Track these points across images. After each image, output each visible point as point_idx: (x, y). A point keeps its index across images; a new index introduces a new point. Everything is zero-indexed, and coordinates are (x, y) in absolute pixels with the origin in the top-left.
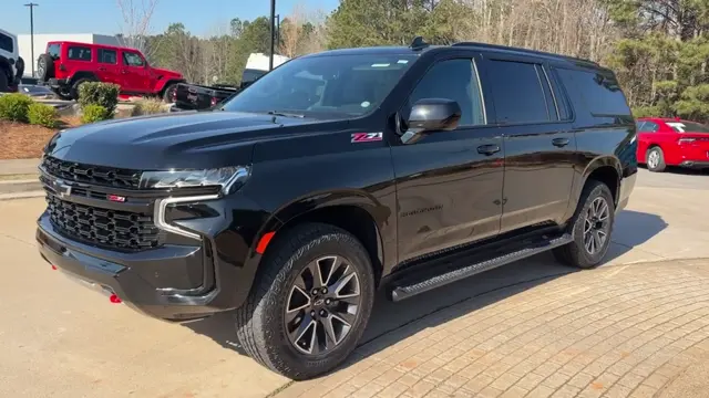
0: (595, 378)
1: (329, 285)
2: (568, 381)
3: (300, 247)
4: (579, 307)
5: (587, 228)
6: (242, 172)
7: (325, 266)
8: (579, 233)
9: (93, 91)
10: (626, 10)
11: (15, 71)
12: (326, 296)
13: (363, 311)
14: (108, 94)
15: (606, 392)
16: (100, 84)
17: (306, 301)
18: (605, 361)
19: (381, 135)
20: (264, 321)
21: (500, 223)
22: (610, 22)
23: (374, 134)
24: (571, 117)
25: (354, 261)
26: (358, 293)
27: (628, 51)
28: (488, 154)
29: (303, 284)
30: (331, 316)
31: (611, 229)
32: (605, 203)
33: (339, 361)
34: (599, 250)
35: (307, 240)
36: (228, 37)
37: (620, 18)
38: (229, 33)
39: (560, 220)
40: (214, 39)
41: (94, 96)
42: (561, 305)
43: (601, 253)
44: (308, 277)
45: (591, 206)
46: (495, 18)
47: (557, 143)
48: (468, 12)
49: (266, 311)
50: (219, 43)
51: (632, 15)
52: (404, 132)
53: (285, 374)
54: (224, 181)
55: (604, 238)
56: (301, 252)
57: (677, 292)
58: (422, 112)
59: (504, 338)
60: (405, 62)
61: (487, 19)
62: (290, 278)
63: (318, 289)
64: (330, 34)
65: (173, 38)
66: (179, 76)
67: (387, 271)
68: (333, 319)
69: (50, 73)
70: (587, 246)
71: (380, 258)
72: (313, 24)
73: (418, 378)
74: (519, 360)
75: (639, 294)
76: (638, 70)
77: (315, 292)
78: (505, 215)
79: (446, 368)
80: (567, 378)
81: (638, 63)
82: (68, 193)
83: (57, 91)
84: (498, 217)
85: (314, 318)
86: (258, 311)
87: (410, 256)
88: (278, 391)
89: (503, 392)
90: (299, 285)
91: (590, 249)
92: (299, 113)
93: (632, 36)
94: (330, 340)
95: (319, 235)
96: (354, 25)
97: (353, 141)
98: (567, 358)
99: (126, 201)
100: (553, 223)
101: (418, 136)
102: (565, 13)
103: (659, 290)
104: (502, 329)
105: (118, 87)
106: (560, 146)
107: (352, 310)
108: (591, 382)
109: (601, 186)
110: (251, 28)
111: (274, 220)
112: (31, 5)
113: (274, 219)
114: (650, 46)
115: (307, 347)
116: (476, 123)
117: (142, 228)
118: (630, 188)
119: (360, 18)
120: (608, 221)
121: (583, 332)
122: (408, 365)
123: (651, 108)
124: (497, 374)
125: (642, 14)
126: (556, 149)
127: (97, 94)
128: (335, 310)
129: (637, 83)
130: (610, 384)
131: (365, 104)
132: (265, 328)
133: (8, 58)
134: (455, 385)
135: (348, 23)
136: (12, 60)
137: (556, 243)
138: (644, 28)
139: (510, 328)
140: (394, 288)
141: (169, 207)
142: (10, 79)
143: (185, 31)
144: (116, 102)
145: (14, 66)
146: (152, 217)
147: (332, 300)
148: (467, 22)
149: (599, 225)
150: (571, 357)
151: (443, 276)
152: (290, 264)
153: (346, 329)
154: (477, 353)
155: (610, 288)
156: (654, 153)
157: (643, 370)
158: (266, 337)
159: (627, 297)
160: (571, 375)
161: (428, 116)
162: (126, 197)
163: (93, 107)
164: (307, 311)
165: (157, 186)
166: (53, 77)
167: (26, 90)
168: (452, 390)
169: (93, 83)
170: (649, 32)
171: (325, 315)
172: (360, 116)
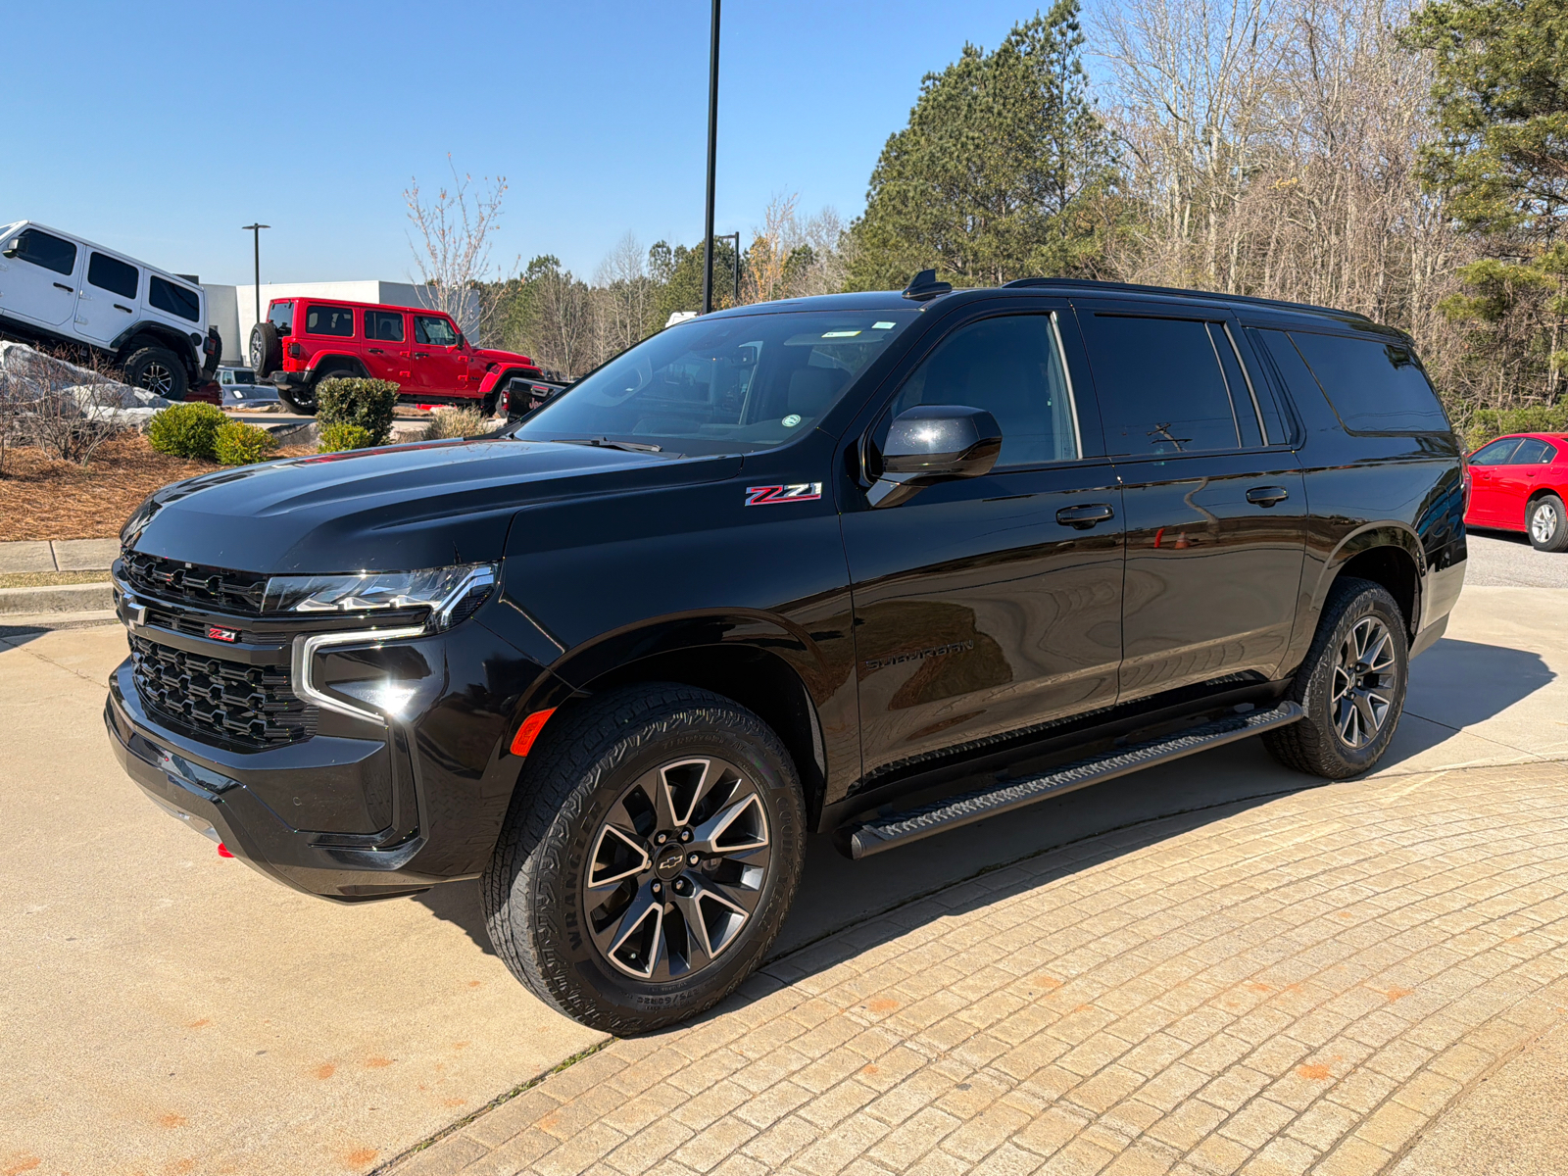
0: (1313, 1051)
1: (694, 821)
2: (1245, 1056)
3: (618, 740)
4: (1307, 872)
5: (1339, 688)
6: (481, 576)
7: (684, 780)
8: (1319, 701)
9: (345, 395)
10: (1487, 196)
11: (202, 358)
12: (689, 848)
13: (777, 883)
14: (374, 402)
15: (1335, 1087)
16: (359, 383)
17: (637, 859)
18: (1348, 1007)
19: (818, 487)
20: (532, 904)
21: (1118, 680)
22: (1455, 224)
23: (803, 487)
24: (1296, 439)
25: (755, 772)
26: (766, 842)
27: (1490, 284)
28: (1083, 526)
29: (627, 821)
30: (698, 894)
31: (1401, 690)
32: (1383, 629)
33: (719, 995)
34: (1371, 736)
35: (637, 725)
36: (644, 281)
37: (1472, 214)
38: (646, 271)
39: (1274, 669)
40: (617, 286)
41: (347, 405)
42: (1266, 866)
43: (1378, 743)
44: (641, 808)
45: (1350, 638)
46: (1198, 224)
47: (1259, 497)
48: (1140, 210)
49: (536, 885)
50: (626, 293)
51: (1500, 206)
52: (874, 480)
53: (588, 1022)
54: (436, 598)
55: (1383, 710)
56: (619, 751)
57: (1551, 838)
58: (928, 435)
59: (1114, 945)
60: (890, 325)
61: (1181, 224)
62: (594, 811)
63: (668, 833)
64: (848, 267)
65: (535, 286)
66: (528, 361)
67: (836, 793)
68: (705, 900)
69: (272, 361)
70: (1341, 729)
71: (820, 761)
72: (815, 249)
73: (895, 1040)
74: (1138, 999)
75: (1456, 843)
76: (1518, 324)
77: (662, 839)
78: (1129, 662)
79: (964, 1016)
80: (1246, 1048)
81: (1516, 311)
82: (141, 620)
83: (287, 396)
84: (1114, 665)
85: (659, 898)
86: (521, 882)
87: (890, 758)
88: (573, 1059)
89: (1085, 1079)
90: (616, 824)
91: (1349, 734)
92: (652, 442)
93: (1505, 253)
94: (698, 945)
95: (665, 711)
96: (896, 247)
97: (748, 502)
98: (1251, 999)
99: (238, 639)
100: (1259, 678)
101: (905, 490)
102: (1352, 209)
103: (1505, 833)
104: (1115, 924)
105: (394, 387)
106: (1265, 504)
107: (750, 879)
108: (1301, 1061)
109: (1376, 593)
110: (690, 260)
111: (551, 681)
112: (256, 227)
113: (551, 677)
114: (1540, 273)
115: (640, 964)
116: (1060, 457)
117: (271, 698)
118: (1449, 594)
119: (908, 232)
120: (1394, 671)
121: (1305, 934)
122: (878, 1007)
123: (1549, 408)
124: (1079, 1033)
125: (1527, 206)
126: (1257, 511)
127: (353, 403)
128: (708, 880)
129: (1517, 355)
130: (1346, 1066)
131: (791, 421)
132: (534, 921)
133: (189, 332)
134: (976, 1059)
135: (885, 242)
136: (196, 338)
137: (1263, 722)
138: (1533, 233)
139: (1136, 920)
140: (857, 828)
141: (321, 655)
142: (193, 374)
143: (562, 271)
144: (392, 417)
145: (199, 349)
146: (289, 674)
147: (701, 855)
148: (1137, 232)
149: (1372, 681)
150: (1264, 995)
151: (979, 801)
152: (594, 778)
153: (737, 920)
154: (1045, 981)
155: (1390, 827)
156: (1545, 509)
157: (1435, 1035)
158: (538, 941)
159: (1426, 850)
160: (1254, 1041)
161: (940, 443)
162: (238, 633)
163: (344, 427)
164: (642, 881)
165: (302, 607)
166: (280, 368)
167: (238, 394)
168: (967, 1071)
169: (346, 381)
170: (1543, 241)
171: (686, 891)
172: (772, 445)
